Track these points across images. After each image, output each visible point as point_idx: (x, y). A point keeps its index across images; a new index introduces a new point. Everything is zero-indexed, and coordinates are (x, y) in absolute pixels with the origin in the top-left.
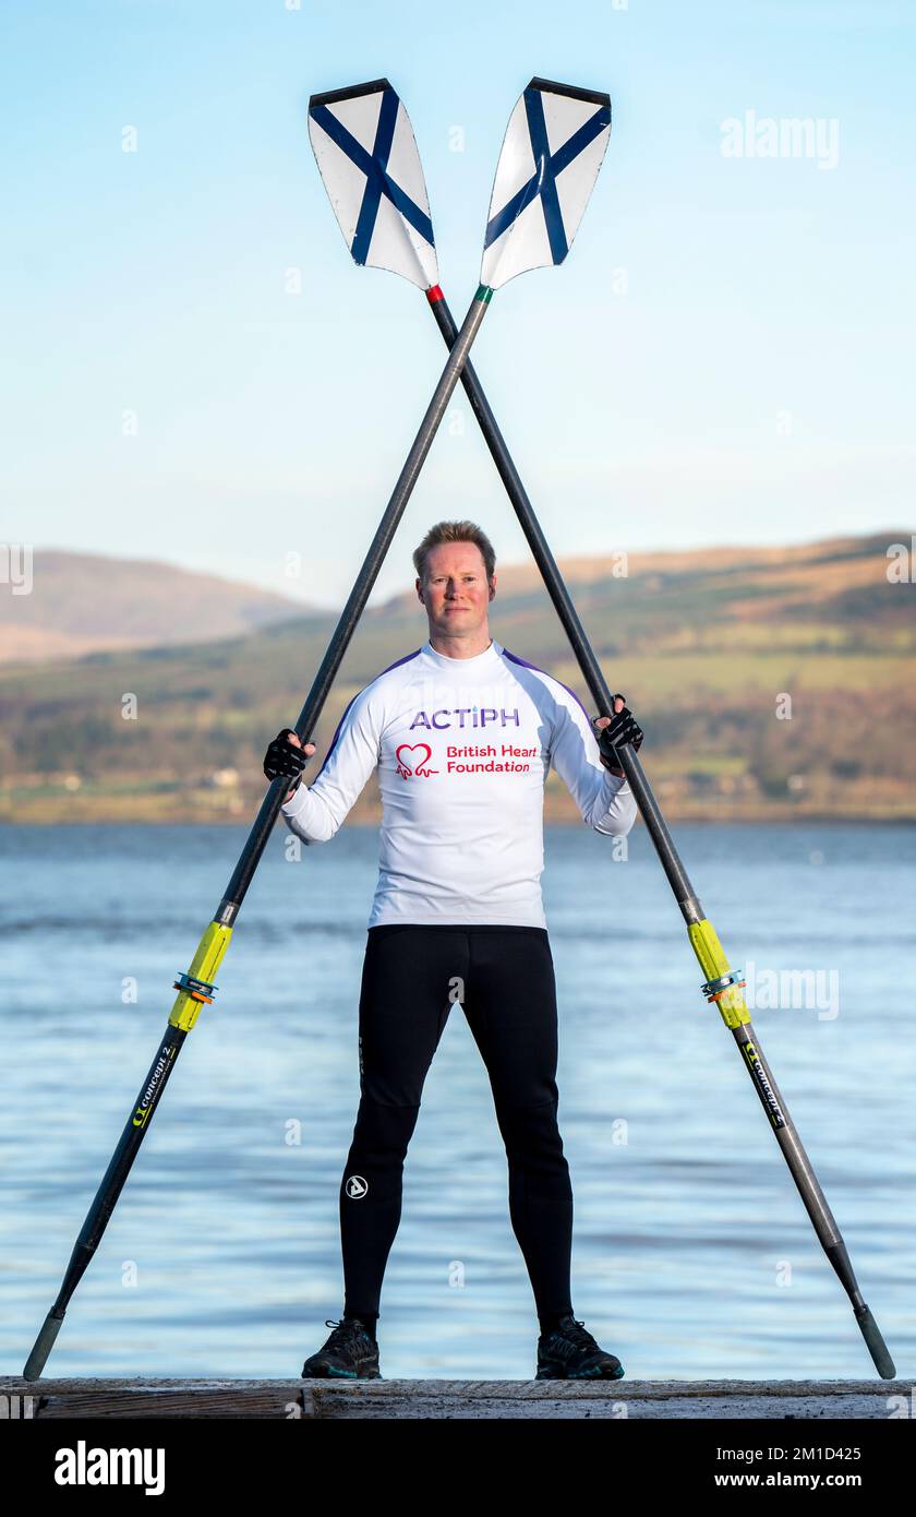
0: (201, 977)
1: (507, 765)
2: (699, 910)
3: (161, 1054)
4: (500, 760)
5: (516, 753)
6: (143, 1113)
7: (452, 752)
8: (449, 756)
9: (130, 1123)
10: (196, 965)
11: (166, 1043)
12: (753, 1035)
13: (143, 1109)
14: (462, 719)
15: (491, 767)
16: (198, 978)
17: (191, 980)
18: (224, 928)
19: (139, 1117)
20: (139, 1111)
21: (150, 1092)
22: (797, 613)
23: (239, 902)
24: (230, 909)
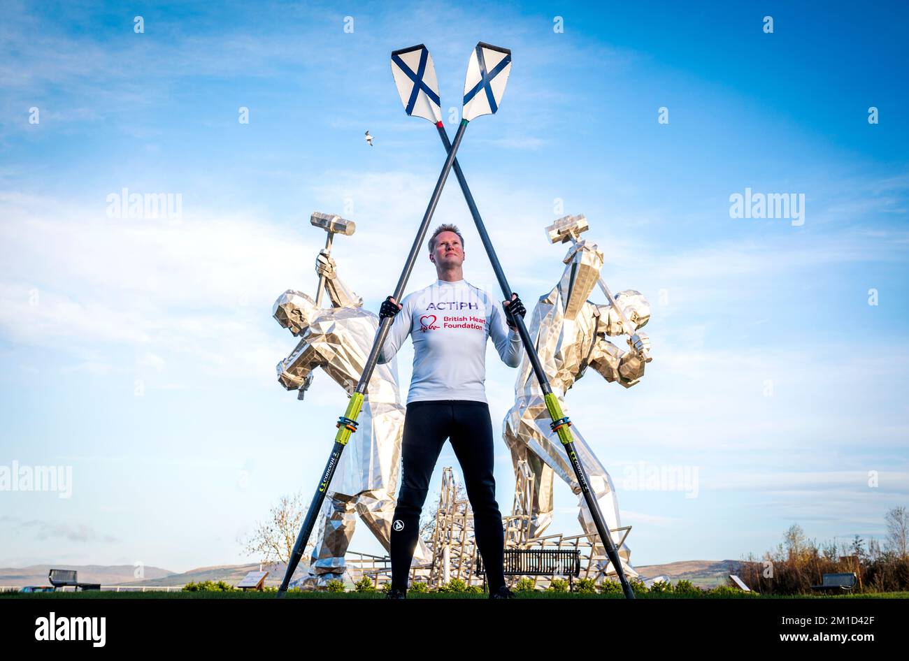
0: (350, 417)
1: (472, 325)
2: (550, 388)
3: (332, 456)
4: (468, 322)
5: (476, 320)
6: (324, 485)
7: (446, 319)
8: (445, 321)
9: (318, 490)
10: (348, 412)
11: (334, 451)
12: (574, 449)
13: (324, 483)
14: (451, 306)
15: (465, 326)
16: (349, 418)
17: (346, 419)
18: (361, 395)
19: (322, 487)
20: (322, 484)
21: (327, 475)
23: (367, 383)
24: (363, 385)
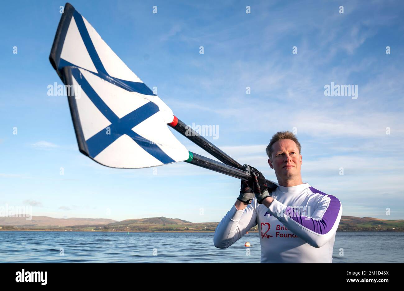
8: (277, 229)
22: (141, 222)
